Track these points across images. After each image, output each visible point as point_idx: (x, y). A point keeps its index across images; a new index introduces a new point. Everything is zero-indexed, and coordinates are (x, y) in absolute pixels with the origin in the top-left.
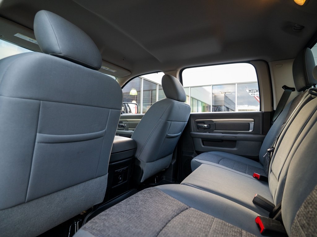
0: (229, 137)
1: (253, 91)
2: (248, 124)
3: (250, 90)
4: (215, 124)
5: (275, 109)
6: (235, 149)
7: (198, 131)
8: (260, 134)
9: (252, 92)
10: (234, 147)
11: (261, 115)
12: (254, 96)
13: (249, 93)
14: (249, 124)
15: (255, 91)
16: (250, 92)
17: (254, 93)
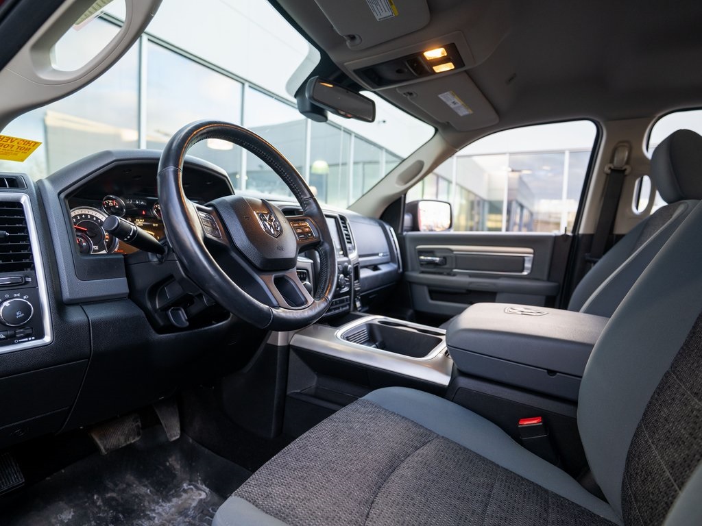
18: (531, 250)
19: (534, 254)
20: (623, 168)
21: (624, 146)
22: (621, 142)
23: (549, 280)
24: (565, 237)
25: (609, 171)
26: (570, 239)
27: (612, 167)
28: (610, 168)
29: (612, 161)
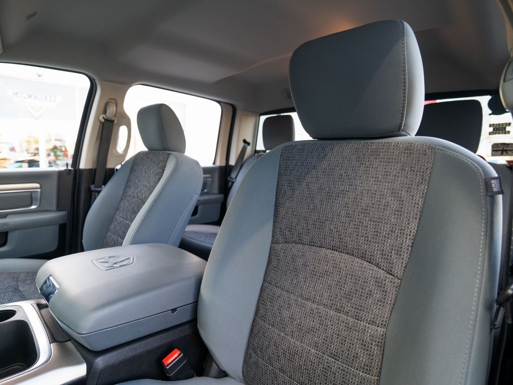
17: (23, 99)
18: (37, 185)
19: (41, 188)
20: (113, 119)
21: (112, 102)
22: (111, 99)
23: (59, 209)
24: (67, 172)
25: (103, 120)
26: (73, 173)
27: (105, 117)
28: (104, 118)
29: (105, 112)
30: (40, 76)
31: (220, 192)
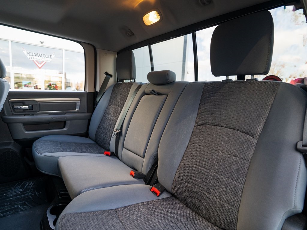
0: (59, 118)
1: (32, 54)
2: (74, 103)
3: (28, 52)
4: (40, 105)
5: (98, 90)
6: (65, 129)
7: (15, 113)
8: (85, 113)
9: (30, 55)
10: (64, 127)
11: (86, 95)
12: (33, 60)
13: (27, 56)
14: (76, 103)
15: (34, 54)
16: (28, 54)
17: (32, 57)
30: (42, 43)
31: (88, 112)
